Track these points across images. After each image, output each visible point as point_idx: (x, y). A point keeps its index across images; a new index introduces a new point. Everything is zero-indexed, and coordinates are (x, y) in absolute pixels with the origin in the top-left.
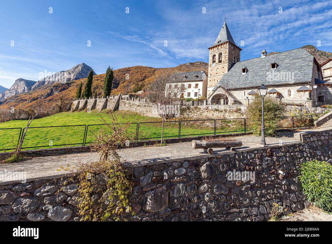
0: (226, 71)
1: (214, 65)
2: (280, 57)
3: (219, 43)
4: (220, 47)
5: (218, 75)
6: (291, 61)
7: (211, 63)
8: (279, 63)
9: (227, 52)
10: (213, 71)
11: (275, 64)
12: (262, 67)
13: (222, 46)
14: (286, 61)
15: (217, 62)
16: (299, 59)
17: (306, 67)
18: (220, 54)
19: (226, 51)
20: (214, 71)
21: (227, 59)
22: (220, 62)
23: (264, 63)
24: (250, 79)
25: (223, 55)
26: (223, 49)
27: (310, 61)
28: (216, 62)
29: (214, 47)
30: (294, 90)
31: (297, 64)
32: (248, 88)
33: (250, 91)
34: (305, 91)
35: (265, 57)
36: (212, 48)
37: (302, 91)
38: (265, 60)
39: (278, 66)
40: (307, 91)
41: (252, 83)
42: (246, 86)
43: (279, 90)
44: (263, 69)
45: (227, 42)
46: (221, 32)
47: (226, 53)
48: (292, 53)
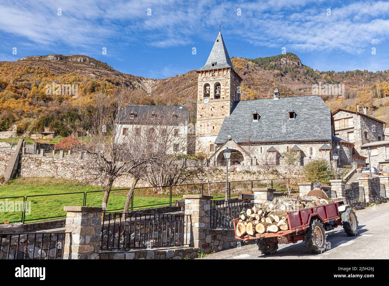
0: (227, 113)
1: (207, 100)
2: (296, 103)
3: (213, 65)
4: (216, 74)
5: (213, 117)
6: (309, 111)
7: (202, 98)
8: (297, 112)
9: (229, 83)
10: (206, 110)
11: (294, 112)
12: (277, 114)
13: (221, 72)
14: (304, 110)
15: (213, 97)
16: (316, 109)
17: (325, 122)
18: (217, 85)
19: (227, 82)
20: (208, 111)
21: (229, 94)
22: (217, 97)
23: (278, 108)
24: (265, 130)
25: (222, 87)
26: (221, 78)
27: (327, 115)
28: (211, 97)
29: (206, 71)
30: (316, 147)
31: (316, 117)
32: (266, 143)
33: (268, 147)
34: (327, 150)
35: (277, 99)
36: (203, 72)
37: (324, 150)
38: (279, 104)
39: (296, 115)
40: (328, 150)
41: (269, 136)
42: (264, 140)
43: (301, 147)
44: (279, 118)
45: (228, 68)
46: (215, 48)
47: (226, 85)
48: (309, 100)
